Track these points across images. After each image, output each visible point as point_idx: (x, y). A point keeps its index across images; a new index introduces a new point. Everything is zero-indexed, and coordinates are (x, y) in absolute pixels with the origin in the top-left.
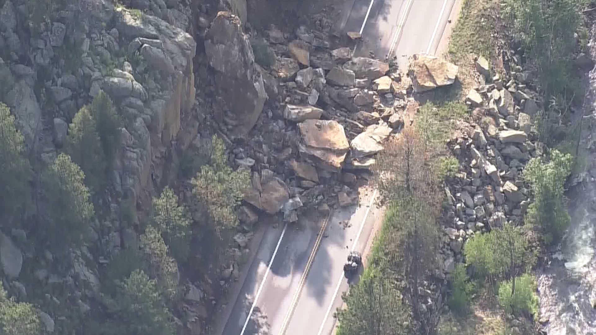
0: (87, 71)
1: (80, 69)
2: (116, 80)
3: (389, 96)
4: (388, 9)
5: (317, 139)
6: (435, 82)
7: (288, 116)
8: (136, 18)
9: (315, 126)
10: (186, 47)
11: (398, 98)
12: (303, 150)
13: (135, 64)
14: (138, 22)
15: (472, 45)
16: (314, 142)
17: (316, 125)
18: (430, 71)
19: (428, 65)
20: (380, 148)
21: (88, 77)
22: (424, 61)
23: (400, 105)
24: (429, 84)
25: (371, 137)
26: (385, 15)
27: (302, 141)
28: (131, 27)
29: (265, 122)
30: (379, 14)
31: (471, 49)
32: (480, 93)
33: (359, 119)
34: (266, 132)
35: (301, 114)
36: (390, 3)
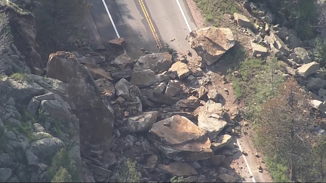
0: (15, 144)
1: (8, 145)
2: (41, 142)
3: (191, 78)
4: (126, 8)
5: (176, 136)
6: (222, 49)
7: (137, 128)
8: (21, 81)
9: (165, 127)
10: (64, 92)
11: (199, 76)
12: (170, 151)
13: (42, 122)
14: (25, 84)
15: (219, 7)
16: (175, 140)
17: (164, 125)
18: (213, 41)
19: (208, 36)
20: (225, 123)
21: (19, 149)
22: (203, 35)
23: (206, 82)
24: (219, 53)
25: (211, 117)
26: (127, 14)
27: (165, 143)
28: (23, 90)
29: (117, 142)
30: (121, 15)
31: (221, 11)
32: (260, 44)
33: (181, 108)
34: (124, 151)
35: (147, 121)
36: (122, 3)
